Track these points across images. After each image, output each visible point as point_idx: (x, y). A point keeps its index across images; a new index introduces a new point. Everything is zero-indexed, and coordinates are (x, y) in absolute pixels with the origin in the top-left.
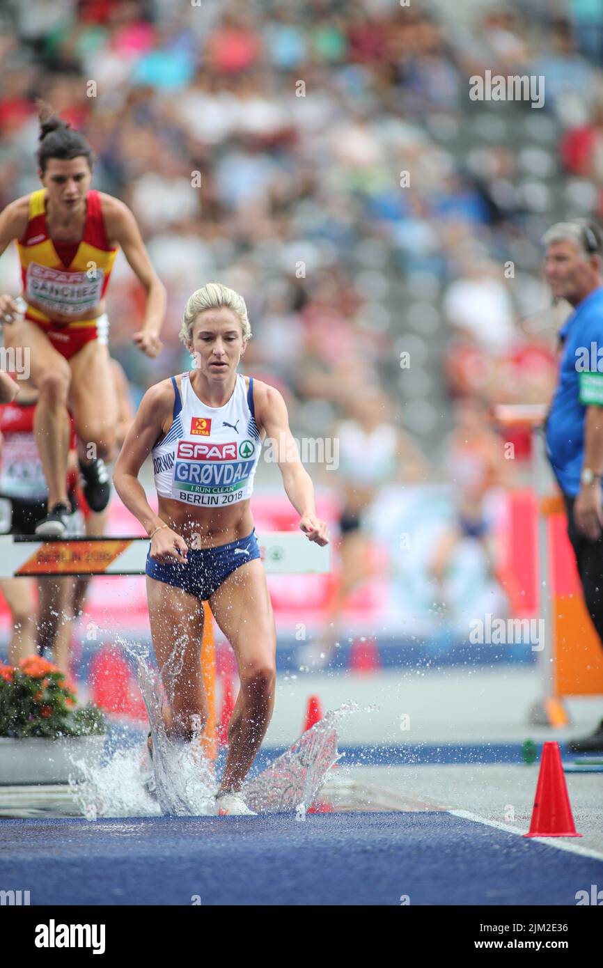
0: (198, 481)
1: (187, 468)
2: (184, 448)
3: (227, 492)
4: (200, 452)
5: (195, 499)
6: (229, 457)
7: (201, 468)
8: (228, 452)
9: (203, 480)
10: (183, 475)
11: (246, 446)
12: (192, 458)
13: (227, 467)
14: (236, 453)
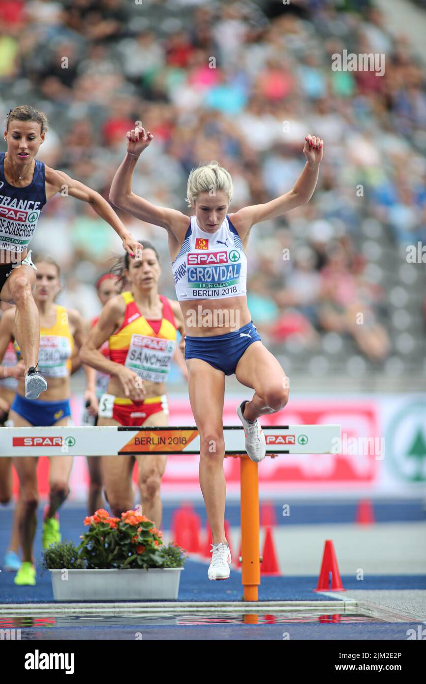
0: (203, 280)
1: (195, 271)
2: (191, 258)
3: (224, 287)
4: (202, 259)
5: (203, 294)
6: (222, 261)
7: (204, 271)
8: (221, 258)
9: (207, 279)
10: (193, 277)
11: (234, 254)
12: (197, 264)
13: (221, 268)
14: (226, 258)
